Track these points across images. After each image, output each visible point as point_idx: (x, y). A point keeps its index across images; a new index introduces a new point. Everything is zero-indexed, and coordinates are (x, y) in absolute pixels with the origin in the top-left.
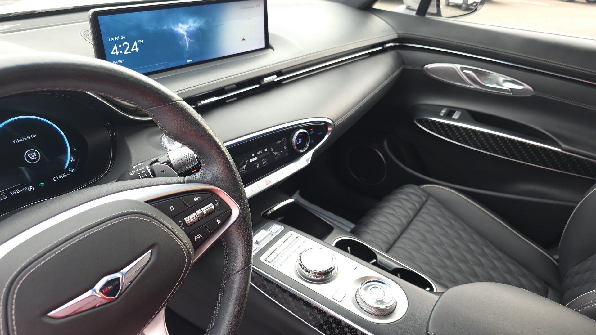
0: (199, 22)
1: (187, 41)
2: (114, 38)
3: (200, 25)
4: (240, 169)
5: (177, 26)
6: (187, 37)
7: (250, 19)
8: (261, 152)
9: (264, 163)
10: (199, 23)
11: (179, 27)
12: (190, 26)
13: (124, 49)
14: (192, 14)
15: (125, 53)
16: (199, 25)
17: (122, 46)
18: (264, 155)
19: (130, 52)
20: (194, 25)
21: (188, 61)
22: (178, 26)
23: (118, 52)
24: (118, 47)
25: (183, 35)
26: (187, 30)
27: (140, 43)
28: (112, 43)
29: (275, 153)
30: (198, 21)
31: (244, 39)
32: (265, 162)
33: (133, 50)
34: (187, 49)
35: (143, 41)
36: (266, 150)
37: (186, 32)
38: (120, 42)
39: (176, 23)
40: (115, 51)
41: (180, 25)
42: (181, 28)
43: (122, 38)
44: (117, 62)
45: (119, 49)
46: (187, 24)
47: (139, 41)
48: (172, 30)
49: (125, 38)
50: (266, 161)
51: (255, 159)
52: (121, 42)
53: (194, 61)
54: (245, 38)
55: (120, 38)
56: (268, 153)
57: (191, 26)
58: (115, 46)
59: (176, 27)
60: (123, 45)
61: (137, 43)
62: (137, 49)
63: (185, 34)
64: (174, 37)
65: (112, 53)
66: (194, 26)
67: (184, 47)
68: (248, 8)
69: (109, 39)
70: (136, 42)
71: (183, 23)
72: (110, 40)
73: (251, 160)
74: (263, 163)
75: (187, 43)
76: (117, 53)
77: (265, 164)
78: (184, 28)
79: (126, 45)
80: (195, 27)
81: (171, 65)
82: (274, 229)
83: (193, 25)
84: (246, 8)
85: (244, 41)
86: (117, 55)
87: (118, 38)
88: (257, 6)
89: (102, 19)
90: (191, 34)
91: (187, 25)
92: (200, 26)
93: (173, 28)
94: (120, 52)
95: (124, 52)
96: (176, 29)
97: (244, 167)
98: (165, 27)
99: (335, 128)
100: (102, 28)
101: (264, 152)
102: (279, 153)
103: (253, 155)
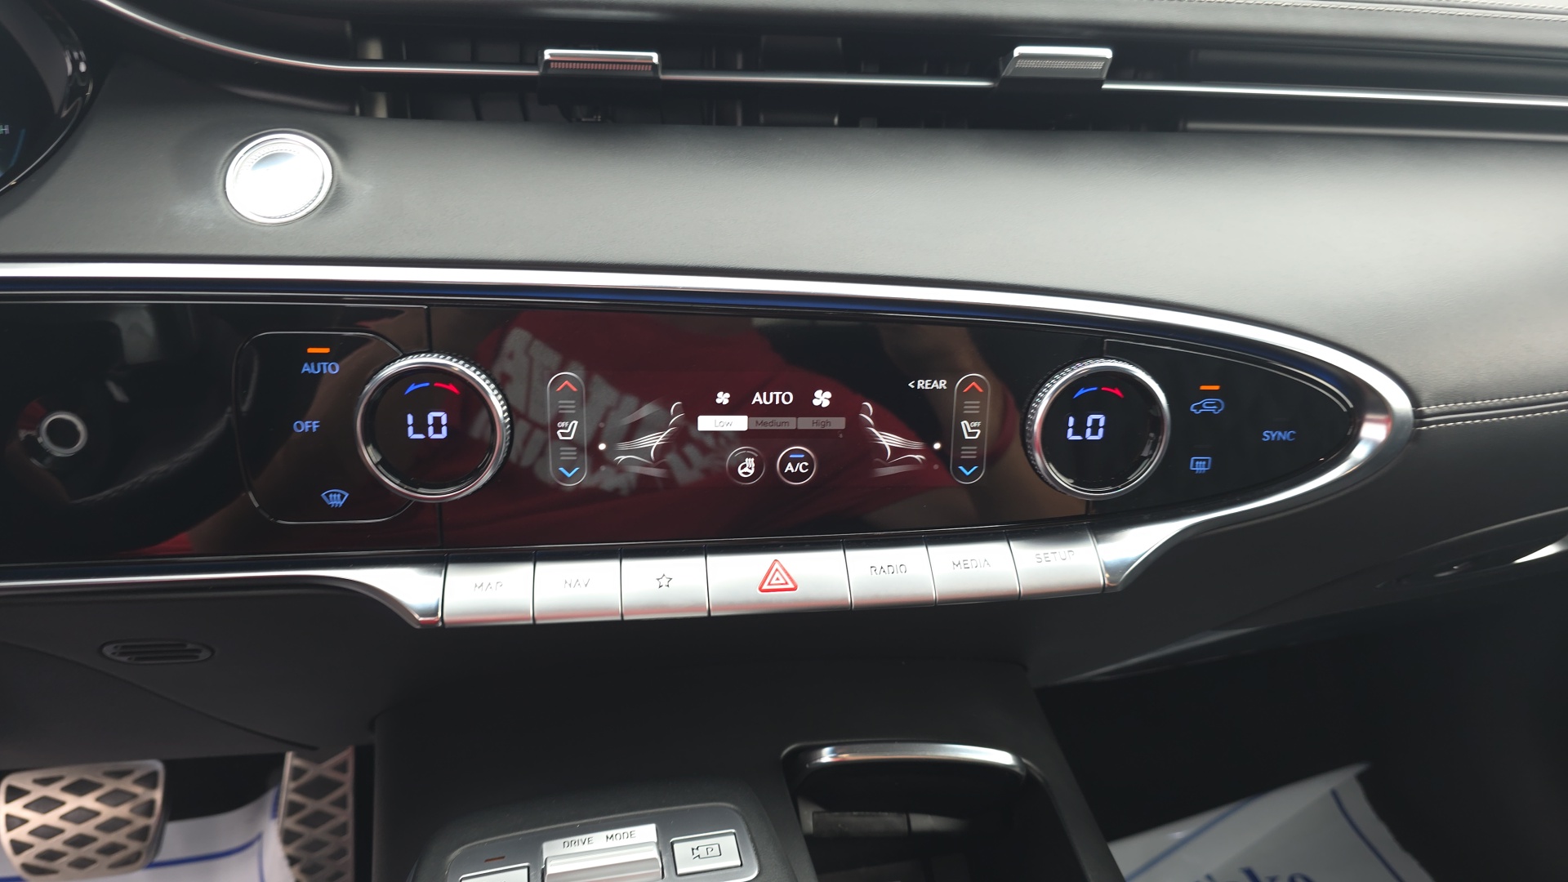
4: (624, 446)
9: (789, 467)
18: (806, 423)
29: (889, 440)
32: (800, 466)
36: (822, 398)
50: (807, 458)
51: (739, 423)
56: (838, 423)
74: (783, 465)
77: (798, 476)
82: (702, 851)
99: (1416, 437)
101: (803, 406)
102: (916, 445)
103: (723, 398)
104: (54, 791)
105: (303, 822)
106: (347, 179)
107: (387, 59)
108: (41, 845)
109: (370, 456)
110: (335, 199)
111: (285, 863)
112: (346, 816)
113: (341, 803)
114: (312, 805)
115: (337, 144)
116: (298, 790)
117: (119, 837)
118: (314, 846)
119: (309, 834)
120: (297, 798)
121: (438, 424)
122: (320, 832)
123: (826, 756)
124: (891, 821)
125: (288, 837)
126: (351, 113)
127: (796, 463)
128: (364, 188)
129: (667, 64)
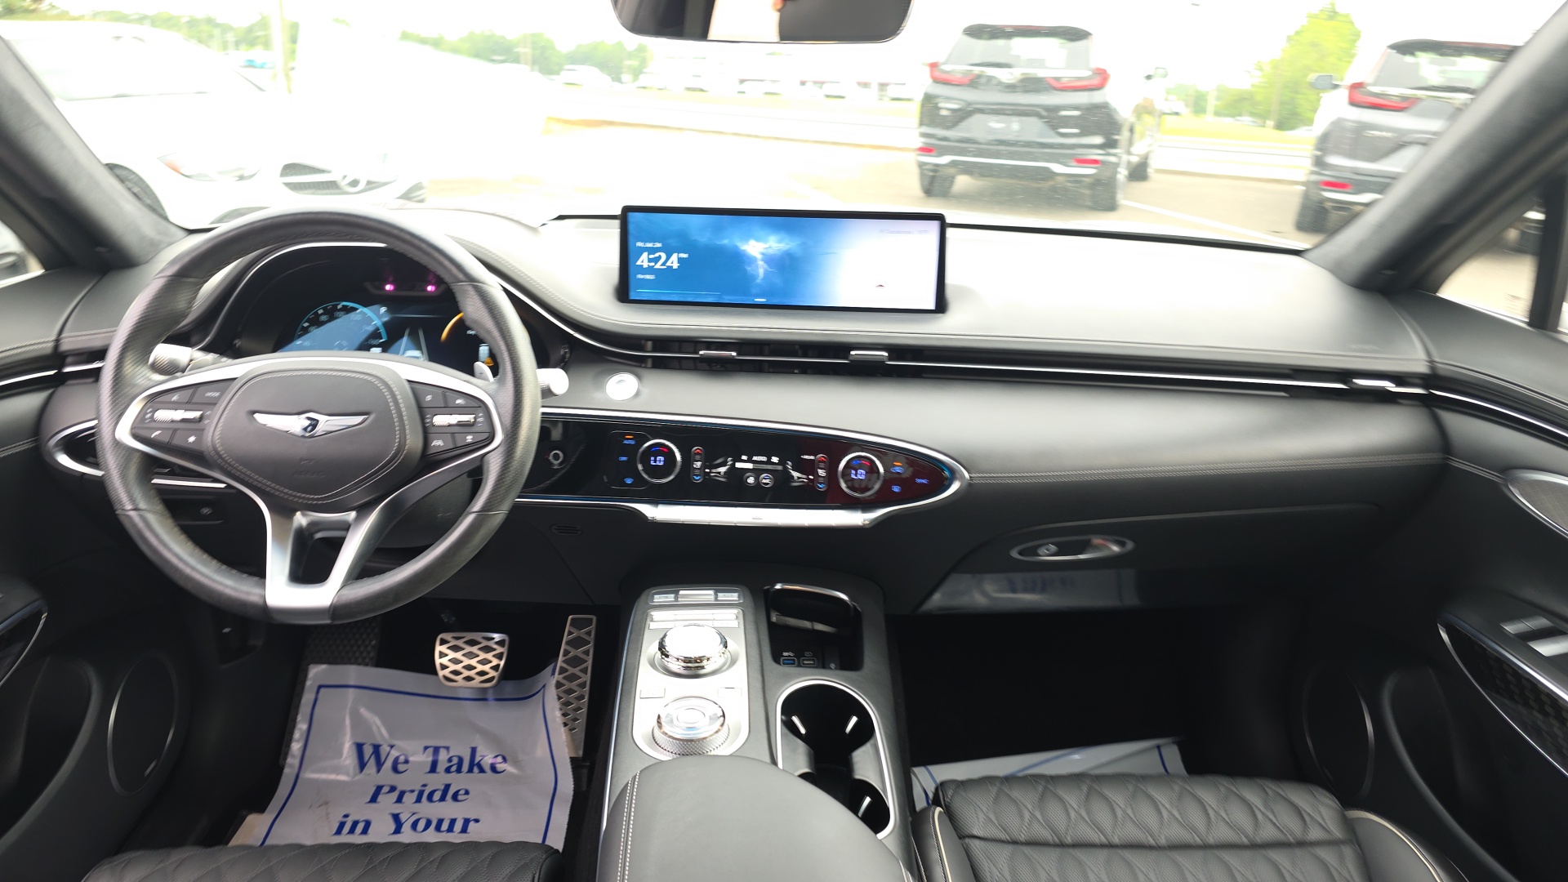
0: (789, 243)
1: (761, 270)
2: (645, 244)
3: (790, 248)
4: (714, 471)
5: (746, 243)
6: (762, 263)
8: (764, 459)
9: (764, 481)
11: (750, 245)
12: (770, 246)
13: (657, 260)
14: (777, 229)
15: (657, 267)
16: (788, 247)
17: (654, 256)
18: (769, 467)
19: (664, 267)
20: (779, 246)
21: (759, 300)
22: (748, 242)
23: (648, 264)
24: (648, 256)
25: (755, 258)
26: (764, 251)
27: (682, 257)
28: (641, 251)
29: (795, 474)
30: (787, 241)
31: (881, 286)
33: (669, 264)
34: (758, 281)
35: (686, 255)
37: (763, 254)
38: (652, 251)
39: (746, 239)
40: (643, 261)
41: (752, 242)
42: (754, 247)
43: (656, 246)
44: (644, 275)
45: (650, 260)
47: (682, 255)
48: (737, 247)
49: (660, 246)
50: (770, 478)
51: (750, 466)
53: (768, 303)
54: (884, 285)
55: (654, 245)
56: (780, 468)
57: (772, 246)
58: (645, 255)
59: (744, 244)
60: (657, 255)
61: (678, 256)
62: (676, 265)
63: (759, 256)
64: (738, 260)
65: (639, 263)
67: (754, 277)
68: (899, 232)
70: (675, 255)
71: (758, 240)
72: (640, 245)
73: (739, 465)
74: (762, 480)
76: (646, 264)
77: (767, 484)
78: (759, 247)
79: (660, 257)
80: (780, 250)
81: (727, 299)
82: (727, 596)
83: (776, 246)
85: (879, 289)
86: (646, 266)
87: (651, 245)
89: (633, 216)
90: (769, 259)
91: (766, 243)
92: (789, 250)
93: (739, 244)
94: (650, 264)
95: (655, 264)
96: (744, 246)
97: (722, 470)
98: (726, 242)
99: (970, 485)
100: (631, 228)
101: (769, 462)
102: (804, 476)
103: (744, 457)
104: (460, 643)
105: (564, 678)
106: (641, 388)
107: (654, 351)
108: (453, 667)
109: (640, 467)
110: (637, 394)
111: (556, 697)
112: (587, 678)
113: (585, 671)
114: (571, 670)
115: (638, 376)
116: (564, 661)
117: (487, 668)
118: (569, 692)
119: (568, 685)
120: (565, 665)
121: (660, 461)
122: (573, 685)
123: (778, 586)
124: (807, 624)
125: (559, 685)
126: (640, 367)
127: (766, 480)
128: (646, 391)
129: (738, 355)
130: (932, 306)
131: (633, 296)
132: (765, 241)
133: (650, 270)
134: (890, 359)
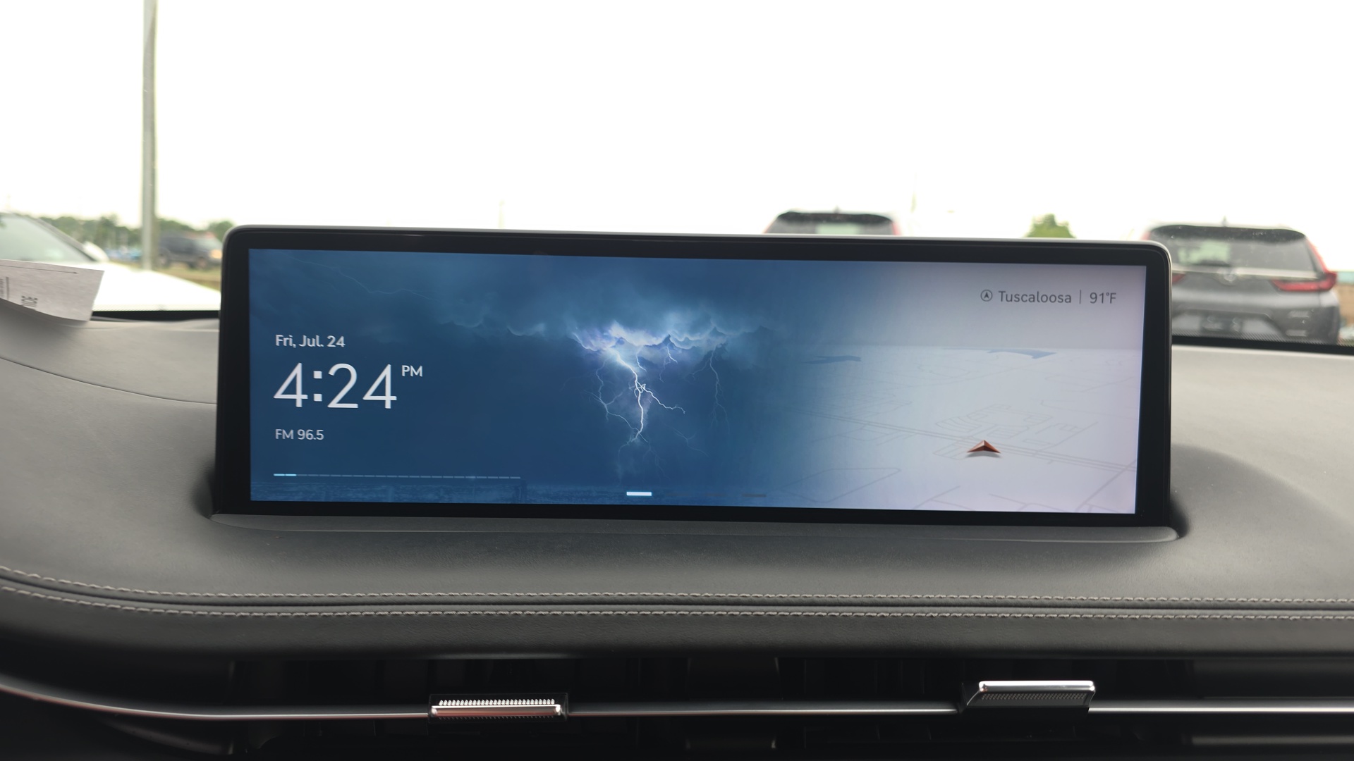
0: (720, 330)
1: (642, 405)
2: (298, 340)
3: (724, 346)
5: (597, 332)
6: (643, 387)
7: (1037, 355)
10: (715, 333)
11: (609, 338)
12: (667, 340)
13: (331, 386)
15: (334, 404)
16: (718, 342)
17: (325, 374)
19: (355, 406)
20: (691, 339)
21: (629, 494)
22: (602, 331)
23: (305, 397)
24: (307, 375)
25: (625, 376)
26: (648, 355)
27: (408, 374)
28: (287, 359)
30: (713, 325)
31: (987, 449)
33: (368, 397)
34: (635, 440)
35: (421, 369)
37: (643, 362)
39: (600, 318)
40: (291, 389)
41: (616, 330)
42: (620, 342)
43: (330, 345)
44: (292, 432)
45: (311, 386)
46: (653, 329)
47: (405, 369)
48: (573, 343)
49: (343, 345)
52: (323, 358)
53: (666, 501)
54: (993, 445)
55: (325, 341)
57: (671, 339)
58: (298, 371)
59: (593, 337)
60: (332, 372)
61: (396, 374)
62: (388, 399)
63: (635, 369)
65: (279, 395)
66: (687, 342)
67: (623, 428)
68: (1033, 299)
69: (278, 340)
70: (387, 372)
71: (632, 324)
72: (281, 343)
75: (643, 411)
76: (299, 397)
78: (636, 344)
79: (344, 375)
80: (695, 350)
81: (541, 494)
83: (682, 340)
84: (1017, 298)
85: (984, 459)
86: (299, 404)
87: (316, 342)
88: (1094, 297)
89: (261, 260)
91: (654, 334)
92: (721, 350)
93: (577, 336)
94: (311, 397)
95: (328, 398)
96: (593, 342)
98: (540, 328)
100: (258, 294)
130: (1126, 504)
131: (259, 491)
132: (651, 326)
133: (313, 414)
134: (1099, 696)
